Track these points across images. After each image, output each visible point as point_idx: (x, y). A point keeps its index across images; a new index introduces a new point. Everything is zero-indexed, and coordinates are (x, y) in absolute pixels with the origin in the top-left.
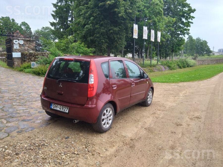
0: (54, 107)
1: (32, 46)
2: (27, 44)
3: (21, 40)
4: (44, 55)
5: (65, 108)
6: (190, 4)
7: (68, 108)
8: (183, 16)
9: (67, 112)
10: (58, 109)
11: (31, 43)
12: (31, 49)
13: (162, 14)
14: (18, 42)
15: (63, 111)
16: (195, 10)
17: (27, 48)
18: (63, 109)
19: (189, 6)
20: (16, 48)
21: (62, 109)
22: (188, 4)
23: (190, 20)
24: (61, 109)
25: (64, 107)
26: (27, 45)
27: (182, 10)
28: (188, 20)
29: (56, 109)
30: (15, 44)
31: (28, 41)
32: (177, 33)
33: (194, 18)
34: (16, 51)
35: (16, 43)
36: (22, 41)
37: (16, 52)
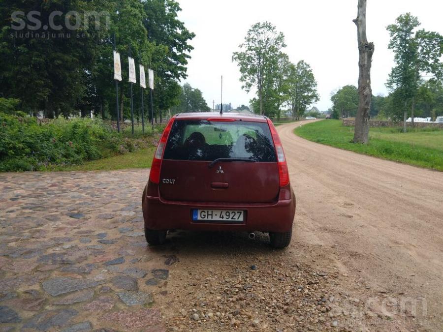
0: (203, 217)
5: (234, 214)
6: (184, 23)
7: (241, 213)
8: (175, 44)
9: (241, 219)
10: (216, 218)
13: (144, 36)
15: (230, 219)
16: (193, 35)
18: (229, 216)
19: (183, 26)
21: (225, 217)
22: (181, 23)
23: (186, 52)
24: (223, 217)
25: (231, 212)
27: (172, 33)
28: (181, 52)
29: (210, 218)
32: (166, 74)
33: (193, 48)
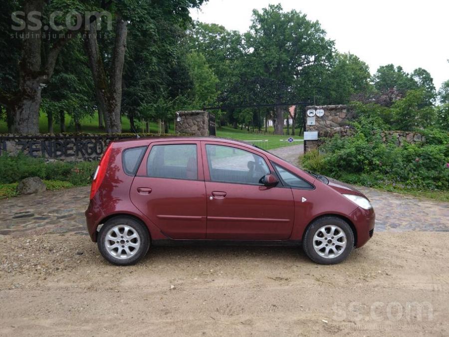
1: (339, 119)
2: (330, 115)
3: (320, 109)
4: (345, 134)
11: (338, 113)
12: (337, 125)
14: (314, 114)
17: (331, 122)
20: (310, 124)
26: (331, 118)
30: (310, 117)
31: (332, 109)
34: (312, 128)
35: (311, 115)
36: (322, 111)
37: (311, 130)
